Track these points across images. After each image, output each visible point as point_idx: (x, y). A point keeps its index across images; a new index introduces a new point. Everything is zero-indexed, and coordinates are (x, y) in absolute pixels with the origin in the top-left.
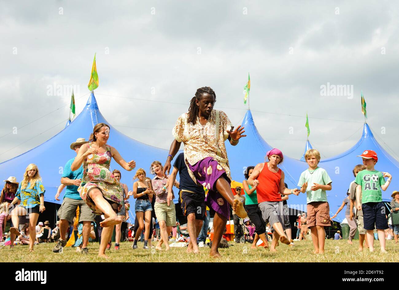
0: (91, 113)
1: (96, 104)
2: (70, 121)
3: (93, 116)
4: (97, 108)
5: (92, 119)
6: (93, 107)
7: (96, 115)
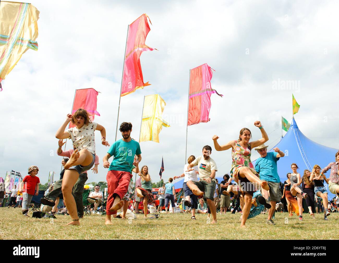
0: (294, 131)
1: (296, 125)
2: (283, 137)
3: (295, 133)
4: (297, 128)
5: (295, 135)
6: (295, 127)
7: (297, 132)
